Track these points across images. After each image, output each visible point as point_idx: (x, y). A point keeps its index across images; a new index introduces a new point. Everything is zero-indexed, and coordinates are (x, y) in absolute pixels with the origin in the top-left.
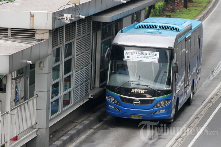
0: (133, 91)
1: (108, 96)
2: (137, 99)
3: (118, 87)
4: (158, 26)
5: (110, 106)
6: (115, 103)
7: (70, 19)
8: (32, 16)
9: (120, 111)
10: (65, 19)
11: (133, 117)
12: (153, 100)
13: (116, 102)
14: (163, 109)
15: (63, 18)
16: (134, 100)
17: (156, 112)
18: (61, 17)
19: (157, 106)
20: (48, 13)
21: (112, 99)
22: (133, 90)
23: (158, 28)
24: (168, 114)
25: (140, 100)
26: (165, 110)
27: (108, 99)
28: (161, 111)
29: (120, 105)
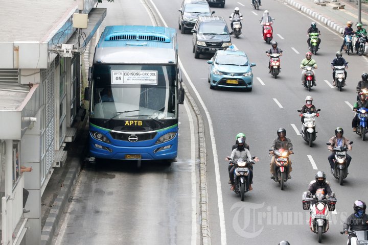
0: (127, 123)
1: (93, 132)
2: (133, 133)
3: (107, 120)
4: (138, 36)
5: (96, 145)
6: (104, 142)
7: (71, 52)
8: (16, 49)
9: (110, 150)
10: (65, 52)
11: (129, 158)
12: (155, 134)
13: (105, 139)
14: (167, 145)
15: (61, 50)
16: (129, 135)
17: (158, 149)
18: (58, 50)
19: (159, 141)
20: (41, 44)
21: (99, 136)
22: (127, 121)
23: (137, 39)
24: (174, 151)
25: (137, 135)
26: (170, 146)
27: (92, 136)
28: (165, 147)
29: (110, 142)
